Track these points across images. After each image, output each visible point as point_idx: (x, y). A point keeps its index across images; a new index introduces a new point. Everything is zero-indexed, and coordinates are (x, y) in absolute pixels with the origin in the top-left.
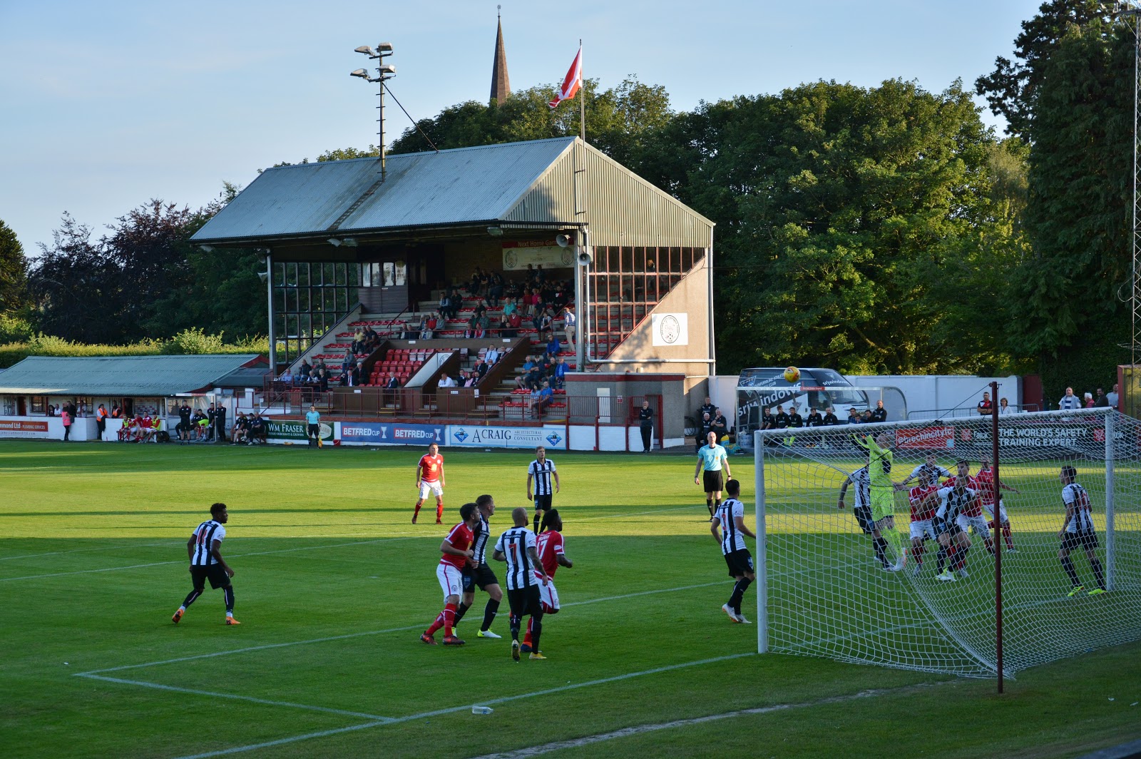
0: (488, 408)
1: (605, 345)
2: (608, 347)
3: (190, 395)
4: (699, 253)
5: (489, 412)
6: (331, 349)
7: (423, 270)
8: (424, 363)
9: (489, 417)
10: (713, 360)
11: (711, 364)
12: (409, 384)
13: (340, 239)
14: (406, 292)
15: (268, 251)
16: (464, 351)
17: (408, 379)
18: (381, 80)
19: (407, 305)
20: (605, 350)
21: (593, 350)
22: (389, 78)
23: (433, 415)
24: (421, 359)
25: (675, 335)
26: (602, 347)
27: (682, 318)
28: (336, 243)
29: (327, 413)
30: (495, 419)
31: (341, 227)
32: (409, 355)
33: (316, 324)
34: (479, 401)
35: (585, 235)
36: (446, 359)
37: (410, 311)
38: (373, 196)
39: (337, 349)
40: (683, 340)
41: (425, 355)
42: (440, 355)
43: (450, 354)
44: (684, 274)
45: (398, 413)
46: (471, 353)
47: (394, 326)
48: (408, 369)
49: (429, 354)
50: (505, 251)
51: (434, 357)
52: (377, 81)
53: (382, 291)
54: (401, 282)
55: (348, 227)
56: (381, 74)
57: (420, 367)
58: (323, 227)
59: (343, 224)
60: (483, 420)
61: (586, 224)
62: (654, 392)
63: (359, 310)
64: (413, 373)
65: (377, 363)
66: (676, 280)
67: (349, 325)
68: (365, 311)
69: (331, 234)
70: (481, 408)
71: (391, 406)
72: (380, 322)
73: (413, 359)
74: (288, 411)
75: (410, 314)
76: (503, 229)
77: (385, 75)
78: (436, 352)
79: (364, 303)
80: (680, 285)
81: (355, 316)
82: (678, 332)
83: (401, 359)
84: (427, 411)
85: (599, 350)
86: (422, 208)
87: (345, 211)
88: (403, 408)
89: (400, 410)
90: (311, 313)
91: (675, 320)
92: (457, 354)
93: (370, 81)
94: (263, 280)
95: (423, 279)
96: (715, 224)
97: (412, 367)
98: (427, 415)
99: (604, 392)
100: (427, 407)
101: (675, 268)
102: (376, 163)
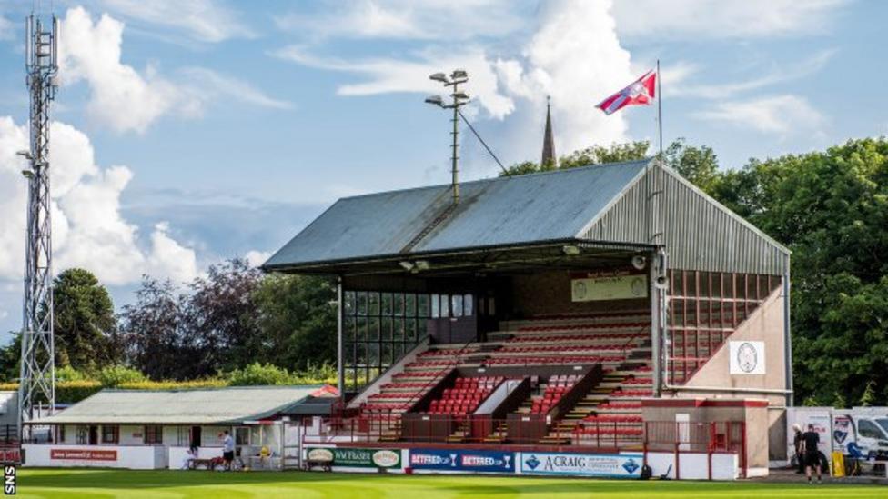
0: (561, 435)
1: (682, 373)
2: (685, 374)
3: (258, 422)
4: (777, 281)
5: (561, 439)
6: (398, 378)
7: (492, 301)
8: (493, 391)
9: (562, 444)
10: (791, 391)
11: (787, 395)
12: (479, 412)
13: (412, 261)
14: (475, 322)
15: (340, 279)
16: (534, 379)
17: (477, 407)
18: (455, 106)
19: (475, 335)
20: (682, 377)
21: (670, 378)
22: (464, 104)
23: (503, 442)
24: (490, 387)
25: (752, 362)
26: (679, 373)
27: (760, 346)
28: (408, 266)
29: (395, 441)
30: (566, 447)
31: (414, 250)
32: (477, 383)
33: (384, 354)
34: (550, 429)
35: (662, 257)
36: (516, 386)
37: (478, 341)
38: (445, 221)
39: (405, 378)
40: (760, 369)
41: (494, 383)
42: (510, 382)
43: (520, 382)
44: (761, 301)
45: (466, 440)
46: (541, 381)
47: (463, 355)
48: (477, 397)
49: (498, 382)
50: (574, 282)
51: (504, 385)
52: (451, 107)
53: (450, 322)
54: (469, 312)
55: (421, 249)
56: (456, 100)
57: (489, 395)
58: (396, 249)
59: (416, 247)
60: (556, 447)
61: (664, 246)
62: (737, 418)
63: (428, 341)
64: (482, 401)
65: (446, 391)
66: (754, 306)
67: (418, 355)
68: (433, 341)
69: (403, 256)
70: (553, 435)
71: (458, 434)
72: (448, 353)
73: (482, 387)
74: (355, 439)
75: (478, 345)
76: (580, 248)
77: (461, 101)
78: (505, 379)
79: (433, 334)
80: (757, 313)
81: (424, 346)
82: (756, 360)
83: (470, 387)
84: (497, 438)
85: (676, 378)
86: (497, 229)
87: (417, 234)
88: (473, 434)
89: (468, 436)
90: (380, 342)
91: (752, 348)
92: (527, 381)
93: (445, 107)
94: (333, 307)
95: (492, 311)
96: (791, 252)
97: (481, 394)
98: (497, 442)
99: (683, 418)
100: (497, 434)
101: (753, 294)
102: (448, 191)
